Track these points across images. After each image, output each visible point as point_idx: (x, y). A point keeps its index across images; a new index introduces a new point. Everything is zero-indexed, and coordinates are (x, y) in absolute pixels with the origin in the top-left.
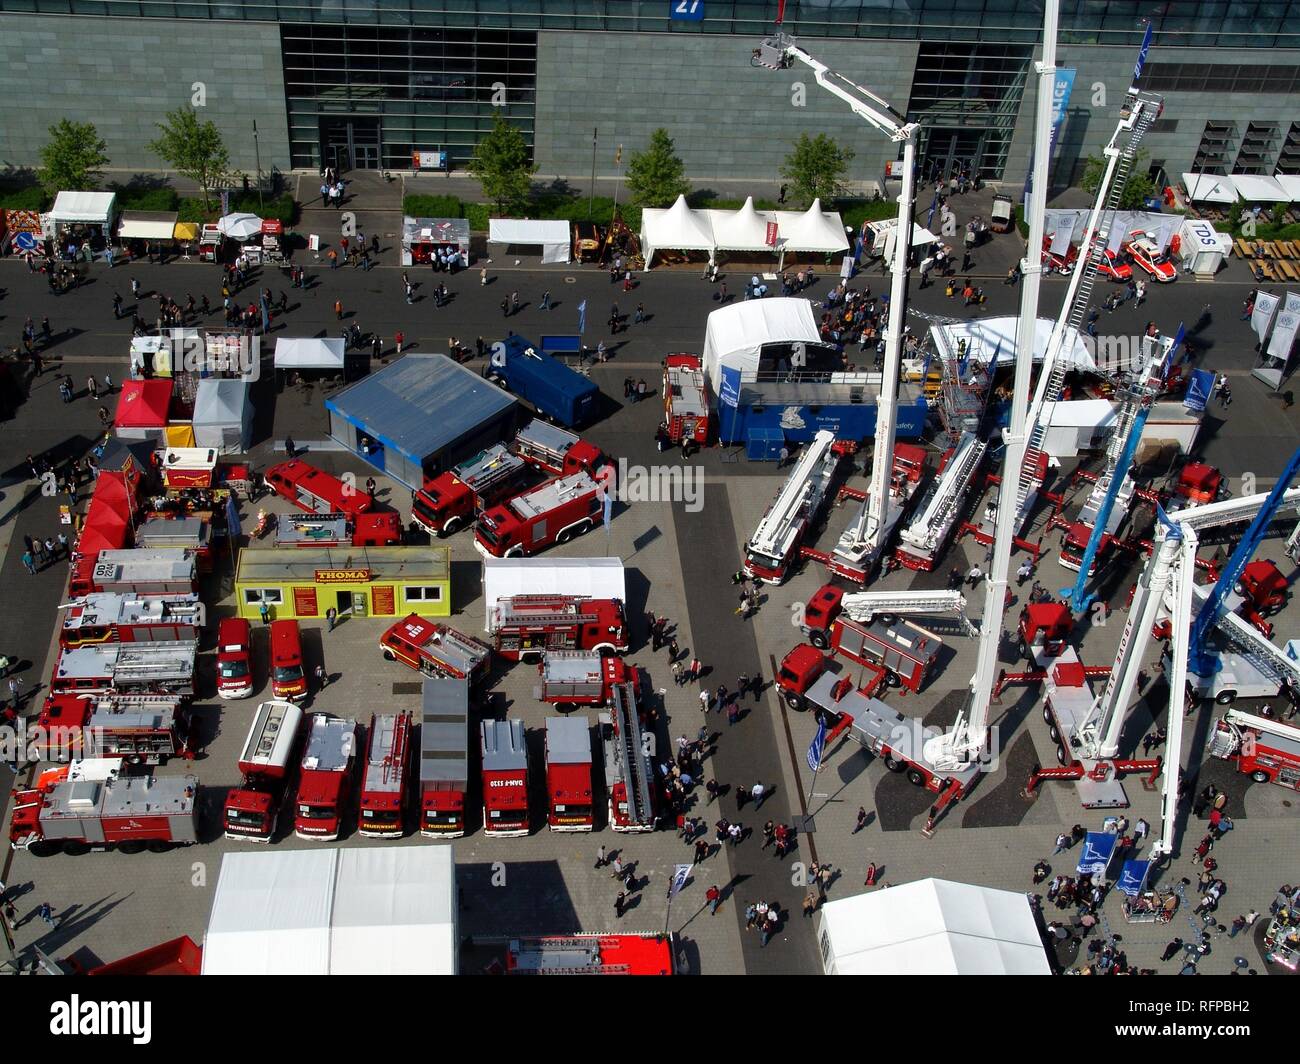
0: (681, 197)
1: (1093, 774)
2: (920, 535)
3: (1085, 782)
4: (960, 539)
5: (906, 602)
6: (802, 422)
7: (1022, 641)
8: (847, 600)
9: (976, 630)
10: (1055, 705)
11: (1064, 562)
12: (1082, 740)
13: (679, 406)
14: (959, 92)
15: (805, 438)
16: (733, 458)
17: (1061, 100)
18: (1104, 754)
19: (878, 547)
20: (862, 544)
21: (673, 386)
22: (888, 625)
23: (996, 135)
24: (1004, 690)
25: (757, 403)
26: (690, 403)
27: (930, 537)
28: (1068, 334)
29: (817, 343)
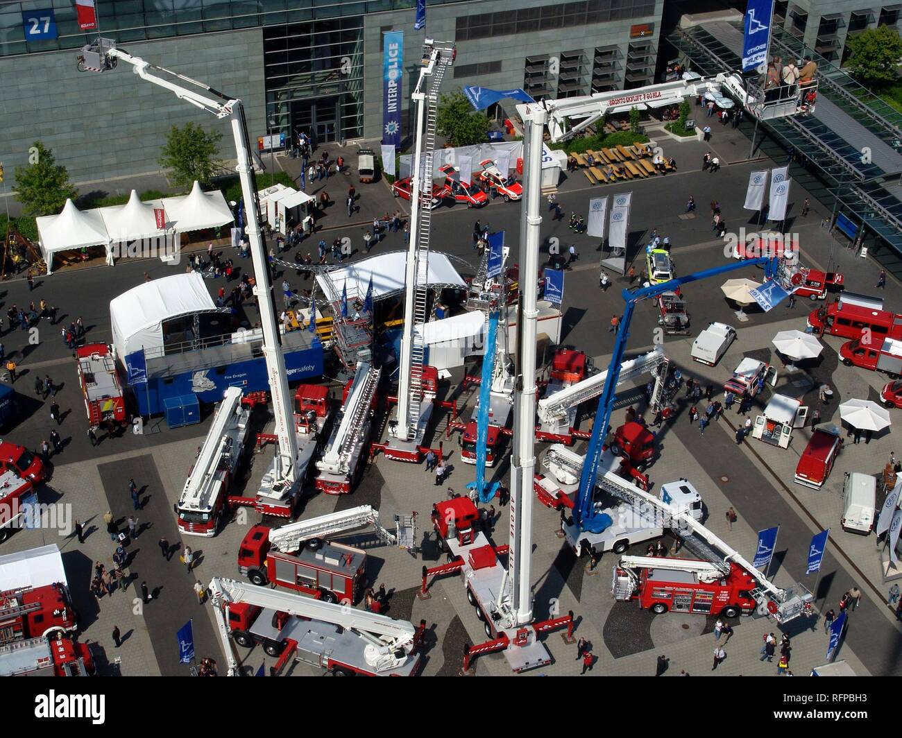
0: (69, 201)
1: (516, 640)
2: (334, 463)
3: (512, 649)
4: (373, 458)
5: (326, 525)
6: (212, 383)
7: (439, 538)
8: (274, 535)
9: (393, 537)
10: (475, 588)
11: (465, 460)
12: (501, 612)
13: (93, 392)
14: (308, 67)
15: (215, 398)
16: (156, 429)
17: (396, 59)
18: (521, 621)
19: (297, 481)
20: (282, 482)
21: (85, 374)
22: (315, 550)
23: (349, 98)
24: (431, 584)
25: (166, 375)
26: (106, 387)
27: (342, 463)
28: (420, 259)
29: (212, 310)
